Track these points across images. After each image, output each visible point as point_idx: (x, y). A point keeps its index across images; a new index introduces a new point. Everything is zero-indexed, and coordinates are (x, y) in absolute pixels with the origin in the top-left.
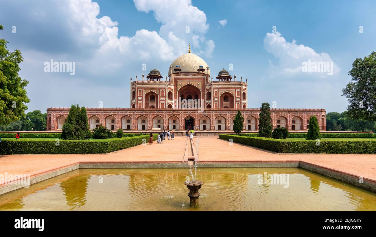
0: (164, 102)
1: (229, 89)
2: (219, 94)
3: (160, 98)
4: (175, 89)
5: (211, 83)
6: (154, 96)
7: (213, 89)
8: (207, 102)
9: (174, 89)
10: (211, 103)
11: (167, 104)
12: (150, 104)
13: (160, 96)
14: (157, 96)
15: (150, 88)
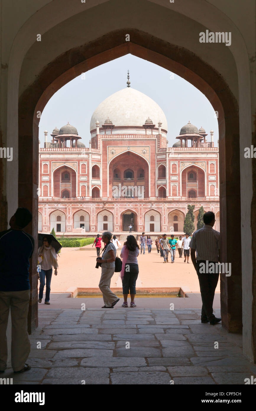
0: (86, 184)
1: (197, 160)
2: (179, 170)
3: (79, 176)
4: (105, 160)
5: (166, 150)
6: (69, 173)
7: (170, 160)
8: (160, 182)
9: (102, 160)
10: (165, 185)
11: (90, 186)
12: (63, 186)
13: (79, 173)
14: (74, 173)
15: (63, 160)
